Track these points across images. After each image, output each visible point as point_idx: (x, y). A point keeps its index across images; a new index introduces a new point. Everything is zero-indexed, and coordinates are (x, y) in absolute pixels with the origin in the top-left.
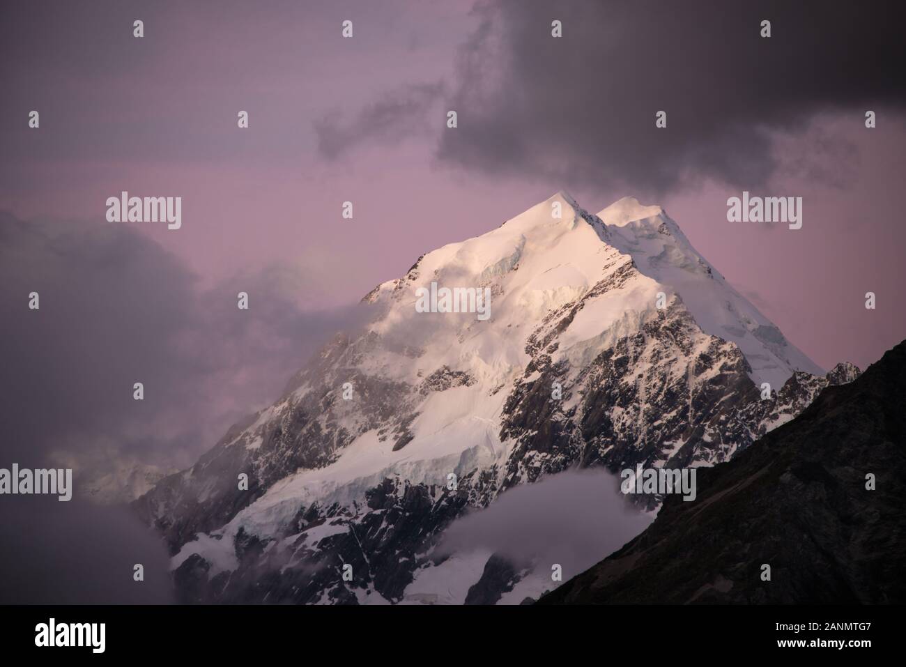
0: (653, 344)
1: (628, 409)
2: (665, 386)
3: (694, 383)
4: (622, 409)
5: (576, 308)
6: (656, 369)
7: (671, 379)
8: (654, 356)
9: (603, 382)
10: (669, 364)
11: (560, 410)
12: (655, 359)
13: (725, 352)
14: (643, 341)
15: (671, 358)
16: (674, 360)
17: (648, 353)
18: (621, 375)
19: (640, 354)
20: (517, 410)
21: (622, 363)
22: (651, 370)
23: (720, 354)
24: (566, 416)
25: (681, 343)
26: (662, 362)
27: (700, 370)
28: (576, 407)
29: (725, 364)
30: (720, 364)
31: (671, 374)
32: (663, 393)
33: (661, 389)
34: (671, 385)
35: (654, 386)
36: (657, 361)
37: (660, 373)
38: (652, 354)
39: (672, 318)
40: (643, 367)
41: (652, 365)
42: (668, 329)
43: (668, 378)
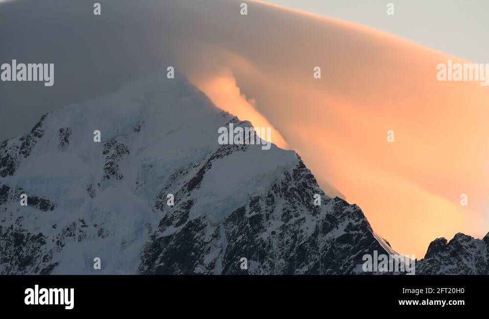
0: (281, 203)
1: (264, 264)
2: (296, 243)
3: (323, 241)
4: (258, 264)
5: (204, 168)
6: (287, 227)
7: (302, 236)
8: (284, 215)
9: (240, 238)
10: (298, 222)
11: (201, 263)
12: (285, 218)
13: (348, 213)
14: (273, 201)
15: (301, 217)
16: (302, 219)
17: (278, 211)
18: (255, 231)
19: (271, 212)
20: (157, 262)
21: (256, 220)
22: (283, 227)
23: (344, 215)
24: (207, 268)
25: (308, 203)
26: (293, 221)
27: (326, 229)
28: (215, 260)
29: (350, 224)
30: (346, 223)
31: (302, 231)
32: (294, 249)
33: (293, 246)
34: (302, 242)
35: (287, 242)
36: (287, 221)
37: (292, 231)
38: (282, 213)
39: (298, 180)
40: (276, 224)
41: (283, 223)
42: (295, 190)
43: (298, 236)
